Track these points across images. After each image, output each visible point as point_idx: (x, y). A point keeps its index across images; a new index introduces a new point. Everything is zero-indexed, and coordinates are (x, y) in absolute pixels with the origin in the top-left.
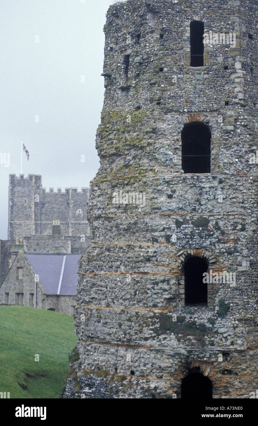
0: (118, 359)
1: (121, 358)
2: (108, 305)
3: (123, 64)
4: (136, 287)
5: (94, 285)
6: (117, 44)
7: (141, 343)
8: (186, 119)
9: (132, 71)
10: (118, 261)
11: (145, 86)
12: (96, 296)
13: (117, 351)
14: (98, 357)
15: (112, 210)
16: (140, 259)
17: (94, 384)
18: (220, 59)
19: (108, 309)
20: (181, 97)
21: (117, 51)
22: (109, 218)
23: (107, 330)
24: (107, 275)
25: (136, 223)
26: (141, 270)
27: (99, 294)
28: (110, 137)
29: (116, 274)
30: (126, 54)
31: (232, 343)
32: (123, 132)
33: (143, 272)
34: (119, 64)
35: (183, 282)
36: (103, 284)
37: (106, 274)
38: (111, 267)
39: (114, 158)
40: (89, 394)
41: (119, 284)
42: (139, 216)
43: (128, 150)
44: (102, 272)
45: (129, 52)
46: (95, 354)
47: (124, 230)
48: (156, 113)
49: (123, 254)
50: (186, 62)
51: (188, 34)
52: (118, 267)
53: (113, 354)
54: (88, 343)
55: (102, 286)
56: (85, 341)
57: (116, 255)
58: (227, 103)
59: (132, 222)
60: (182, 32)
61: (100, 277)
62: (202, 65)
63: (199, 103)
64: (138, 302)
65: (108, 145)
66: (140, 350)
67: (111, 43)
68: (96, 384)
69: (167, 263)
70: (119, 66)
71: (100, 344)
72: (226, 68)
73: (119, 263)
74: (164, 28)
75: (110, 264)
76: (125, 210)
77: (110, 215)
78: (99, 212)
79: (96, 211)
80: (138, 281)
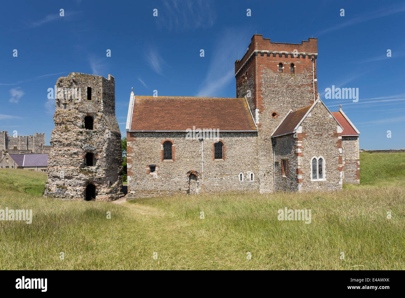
1: (66, 182)
2: (61, 167)
4: (71, 161)
7: (73, 177)
8: (86, 115)
15: (62, 139)
16: (72, 153)
18: (97, 99)
19: (61, 168)
20: (84, 108)
25: (71, 143)
26: (73, 156)
27: (57, 164)
29: (63, 158)
31: (102, 176)
35: (86, 160)
37: (60, 158)
38: (61, 156)
41: (65, 160)
42: (72, 141)
43: (66, 122)
44: (58, 157)
47: (66, 145)
48: (76, 112)
49: (66, 152)
50: (86, 98)
51: (87, 90)
52: (64, 156)
53: (63, 181)
55: (58, 161)
56: (52, 178)
58: (99, 111)
59: (69, 142)
60: (85, 90)
61: (57, 159)
62: (91, 100)
63: (90, 111)
64: (72, 166)
65: (59, 120)
66: (73, 179)
69: (81, 154)
71: (57, 178)
72: (98, 102)
73: (64, 154)
75: (61, 155)
76: (66, 139)
77: (61, 141)
78: (56, 140)
79: (55, 139)
80: (72, 160)
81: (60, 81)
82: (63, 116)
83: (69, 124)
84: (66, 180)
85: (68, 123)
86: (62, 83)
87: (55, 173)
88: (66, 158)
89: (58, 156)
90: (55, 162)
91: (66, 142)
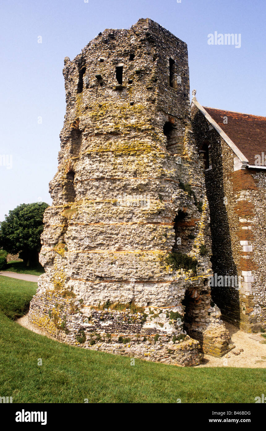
0: (135, 294)
1: (139, 293)
2: (119, 249)
3: (115, 72)
5: (101, 233)
6: (109, 57)
7: (165, 279)
8: (167, 118)
9: (126, 78)
10: (130, 213)
11: (139, 89)
12: (104, 242)
13: (134, 287)
14: (109, 294)
15: (119, 174)
16: (155, 212)
17: (113, 318)
18: (182, 88)
19: (121, 253)
20: (167, 103)
21: (109, 62)
22: (115, 179)
23: (124, 270)
24: (118, 225)
25: (147, 185)
26: (154, 221)
27: (107, 240)
28: (105, 120)
29: (127, 224)
30: (117, 66)
32: (120, 118)
33: (157, 222)
34: (112, 71)
36: (114, 232)
37: (117, 223)
38: (122, 218)
39: (110, 136)
40: (105, 328)
41: (133, 231)
42: (151, 179)
43: (128, 131)
44: (111, 222)
45: (121, 65)
46: (105, 291)
47: (133, 189)
48: (153, 109)
49: (135, 208)
50: (168, 82)
51: (168, 65)
52: (130, 219)
53: (129, 290)
54: (96, 282)
55: (112, 234)
56: (93, 281)
57: (128, 208)
59: (143, 182)
61: (109, 226)
64: (153, 246)
65: (104, 126)
67: (102, 56)
68: (115, 318)
69: (169, 216)
70: (112, 73)
71: (110, 282)
73: (131, 215)
74: (157, 54)
75: (121, 216)
76: (135, 174)
77: (117, 177)
78: (101, 175)
79: (97, 174)
80: (155, 230)
81: (110, 35)
82: (114, 117)
83: (134, 137)
84: (140, 287)
85: (133, 134)
86: (115, 42)
87: (104, 269)
88: (135, 226)
89: (110, 218)
90: (101, 237)
91: (134, 182)
